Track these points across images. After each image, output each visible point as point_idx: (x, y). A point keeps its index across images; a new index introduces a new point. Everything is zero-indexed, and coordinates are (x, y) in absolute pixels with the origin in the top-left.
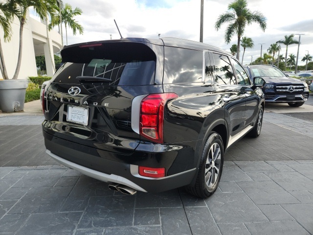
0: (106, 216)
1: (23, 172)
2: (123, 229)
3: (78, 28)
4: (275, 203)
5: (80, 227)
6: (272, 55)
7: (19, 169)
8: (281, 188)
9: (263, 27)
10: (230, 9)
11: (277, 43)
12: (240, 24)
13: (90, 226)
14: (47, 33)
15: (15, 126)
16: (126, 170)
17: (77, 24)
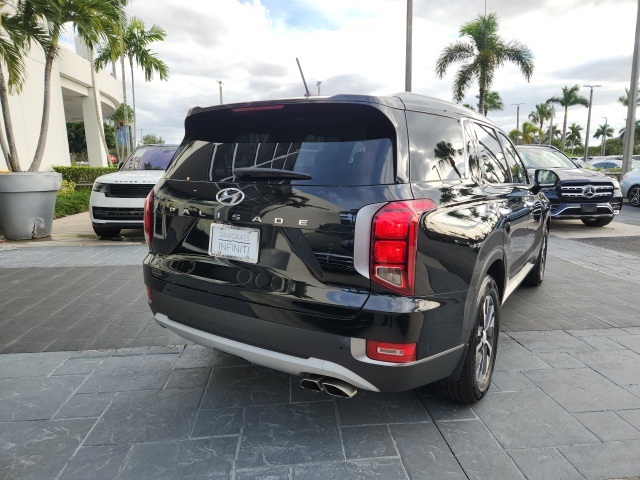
0: (286, 442)
1: (91, 362)
2: (327, 466)
3: (156, 68)
4: (604, 408)
5: (241, 464)
6: (538, 125)
7: (78, 355)
8: (606, 380)
9: (527, 72)
10: (463, 34)
11: (548, 102)
12: (484, 65)
13: (260, 463)
14: (93, 76)
15: (44, 268)
16: (341, 348)
17: (155, 60)
